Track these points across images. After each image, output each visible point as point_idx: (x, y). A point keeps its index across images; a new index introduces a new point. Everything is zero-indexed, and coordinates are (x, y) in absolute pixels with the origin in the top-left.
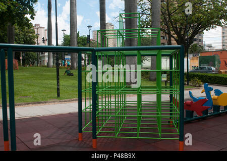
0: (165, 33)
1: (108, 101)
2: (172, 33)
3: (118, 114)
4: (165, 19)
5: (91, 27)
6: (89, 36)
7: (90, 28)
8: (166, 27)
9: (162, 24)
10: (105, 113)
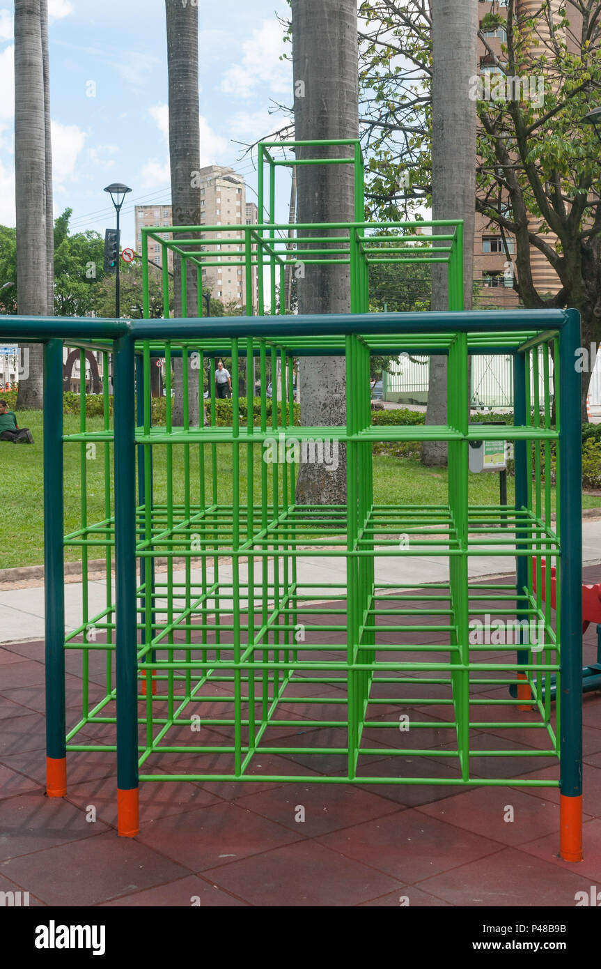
0: (502, 223)
1: (204, 586)
2: (536, 222)
3: (251, 658)
4: (501, 155)
5: (128, 190)
6: (114, 236)
7: (118, 197)
8: (506, 193)
9: (482, 182)
10: (189, 654)
